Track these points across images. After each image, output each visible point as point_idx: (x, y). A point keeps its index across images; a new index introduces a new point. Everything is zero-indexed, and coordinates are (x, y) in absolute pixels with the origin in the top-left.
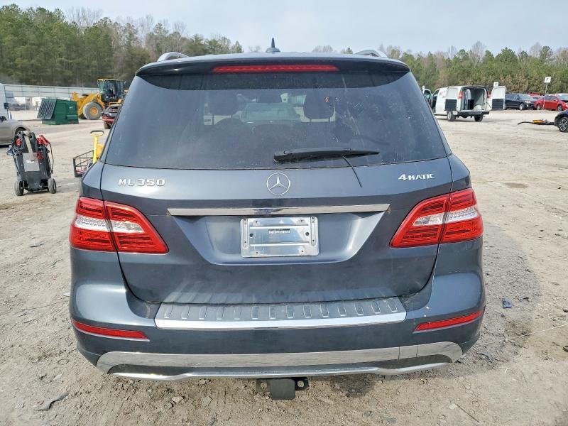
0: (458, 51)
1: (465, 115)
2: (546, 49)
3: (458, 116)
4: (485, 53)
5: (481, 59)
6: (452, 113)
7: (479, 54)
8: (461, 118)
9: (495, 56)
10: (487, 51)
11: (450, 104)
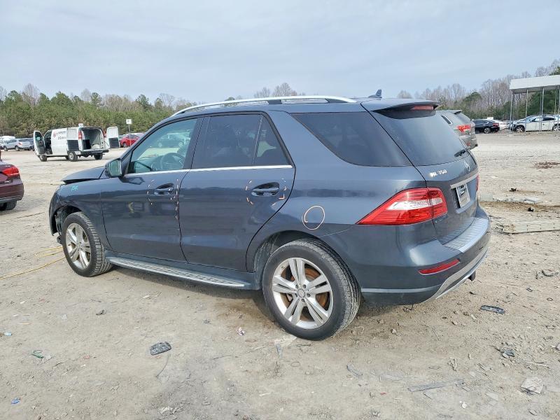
0: (9, 92)
1: (85, 155)
2: (95, 95)
3: (80, 156)
4: (39, 96)
5: (36, 101)
6: (74, 153)
7: (33, 97)
8: (82, 157)
9: (50, 99)
10: (42, 94)
11: (73, 145)
